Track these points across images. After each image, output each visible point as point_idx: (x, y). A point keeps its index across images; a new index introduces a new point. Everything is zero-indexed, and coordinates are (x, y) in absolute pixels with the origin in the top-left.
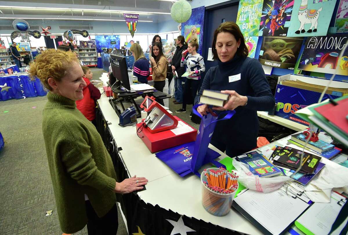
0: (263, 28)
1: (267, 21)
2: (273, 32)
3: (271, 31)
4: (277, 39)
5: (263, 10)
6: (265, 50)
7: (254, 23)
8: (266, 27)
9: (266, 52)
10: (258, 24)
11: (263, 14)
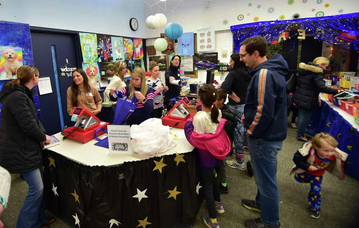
0: (101, 57)
1: (102, 52)
2: (107, 59)
3: (106, 59)
4: (109, 63)
5: (98, 45)
6: (105, 71)
7: (95, 53)
8: (102, 56)
9: (107, 72)
10: (97, 54)
11: (98, 47)
